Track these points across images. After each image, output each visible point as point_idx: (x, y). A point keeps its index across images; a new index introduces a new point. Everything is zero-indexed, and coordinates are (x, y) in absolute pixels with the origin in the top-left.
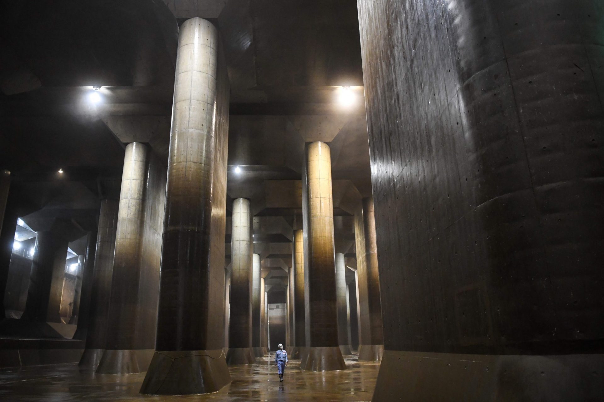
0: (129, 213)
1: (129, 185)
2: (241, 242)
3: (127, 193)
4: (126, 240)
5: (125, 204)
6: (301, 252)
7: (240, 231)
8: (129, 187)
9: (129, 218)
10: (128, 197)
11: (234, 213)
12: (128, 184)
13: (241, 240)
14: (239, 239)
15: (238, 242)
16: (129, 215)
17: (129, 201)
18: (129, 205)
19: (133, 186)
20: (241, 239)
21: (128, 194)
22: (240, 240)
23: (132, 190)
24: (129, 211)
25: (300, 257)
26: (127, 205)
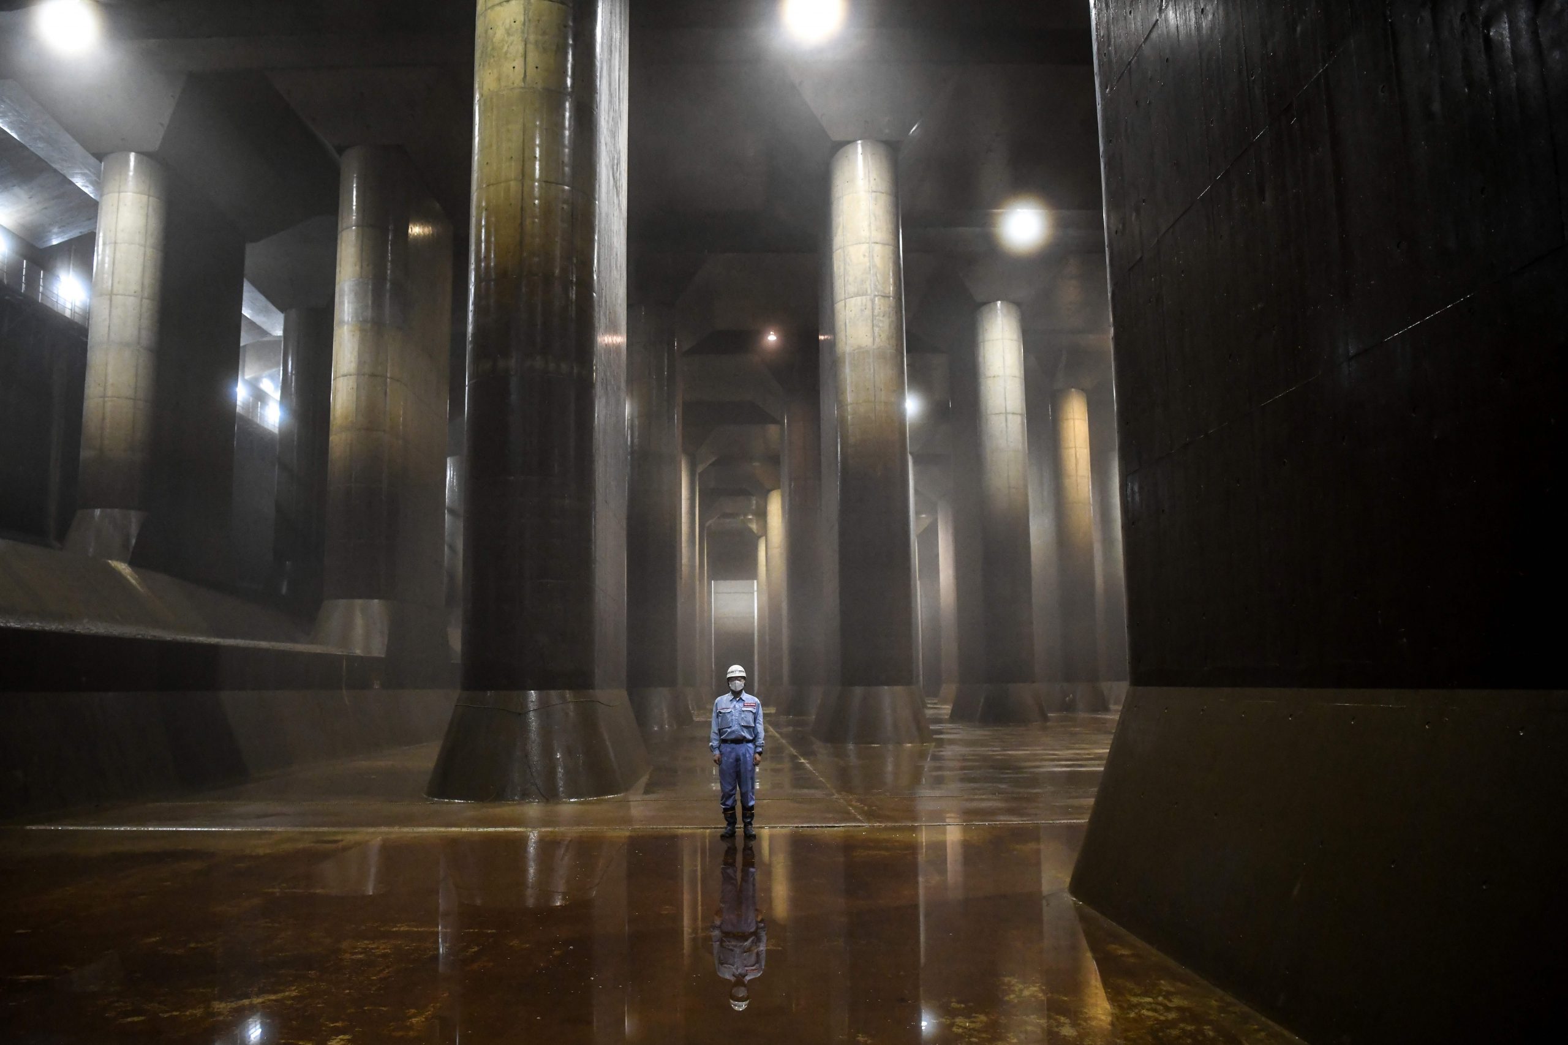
0: (876, 334)
1: (867, 259)
2: (1010, 417)
3: (863, 281)
4: (877, 407)
5: (862, 310)
6: (1075, 447)
7: (1005, 389)
8: (868, 264)
9: (878, 348)
10: (869, 292)
11: (984, 342)
12: (864, 256)
13: (1009, 413)
14: (1004, 411)
15: (1003, 417)
16: (877, 340)
17: (873, 301)
18: (873, 312)
19: (878, 261)
20: (1009, 409)
21: (868, 283)
22: (1006, 413)
23: (876, 274)
24: (876, 330)
25: (1074, 461)
26: (868, 312)
